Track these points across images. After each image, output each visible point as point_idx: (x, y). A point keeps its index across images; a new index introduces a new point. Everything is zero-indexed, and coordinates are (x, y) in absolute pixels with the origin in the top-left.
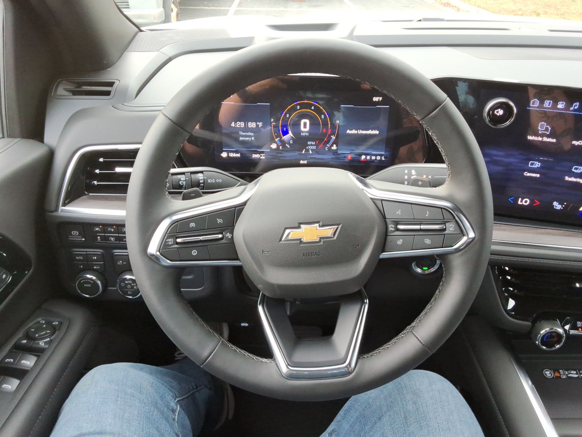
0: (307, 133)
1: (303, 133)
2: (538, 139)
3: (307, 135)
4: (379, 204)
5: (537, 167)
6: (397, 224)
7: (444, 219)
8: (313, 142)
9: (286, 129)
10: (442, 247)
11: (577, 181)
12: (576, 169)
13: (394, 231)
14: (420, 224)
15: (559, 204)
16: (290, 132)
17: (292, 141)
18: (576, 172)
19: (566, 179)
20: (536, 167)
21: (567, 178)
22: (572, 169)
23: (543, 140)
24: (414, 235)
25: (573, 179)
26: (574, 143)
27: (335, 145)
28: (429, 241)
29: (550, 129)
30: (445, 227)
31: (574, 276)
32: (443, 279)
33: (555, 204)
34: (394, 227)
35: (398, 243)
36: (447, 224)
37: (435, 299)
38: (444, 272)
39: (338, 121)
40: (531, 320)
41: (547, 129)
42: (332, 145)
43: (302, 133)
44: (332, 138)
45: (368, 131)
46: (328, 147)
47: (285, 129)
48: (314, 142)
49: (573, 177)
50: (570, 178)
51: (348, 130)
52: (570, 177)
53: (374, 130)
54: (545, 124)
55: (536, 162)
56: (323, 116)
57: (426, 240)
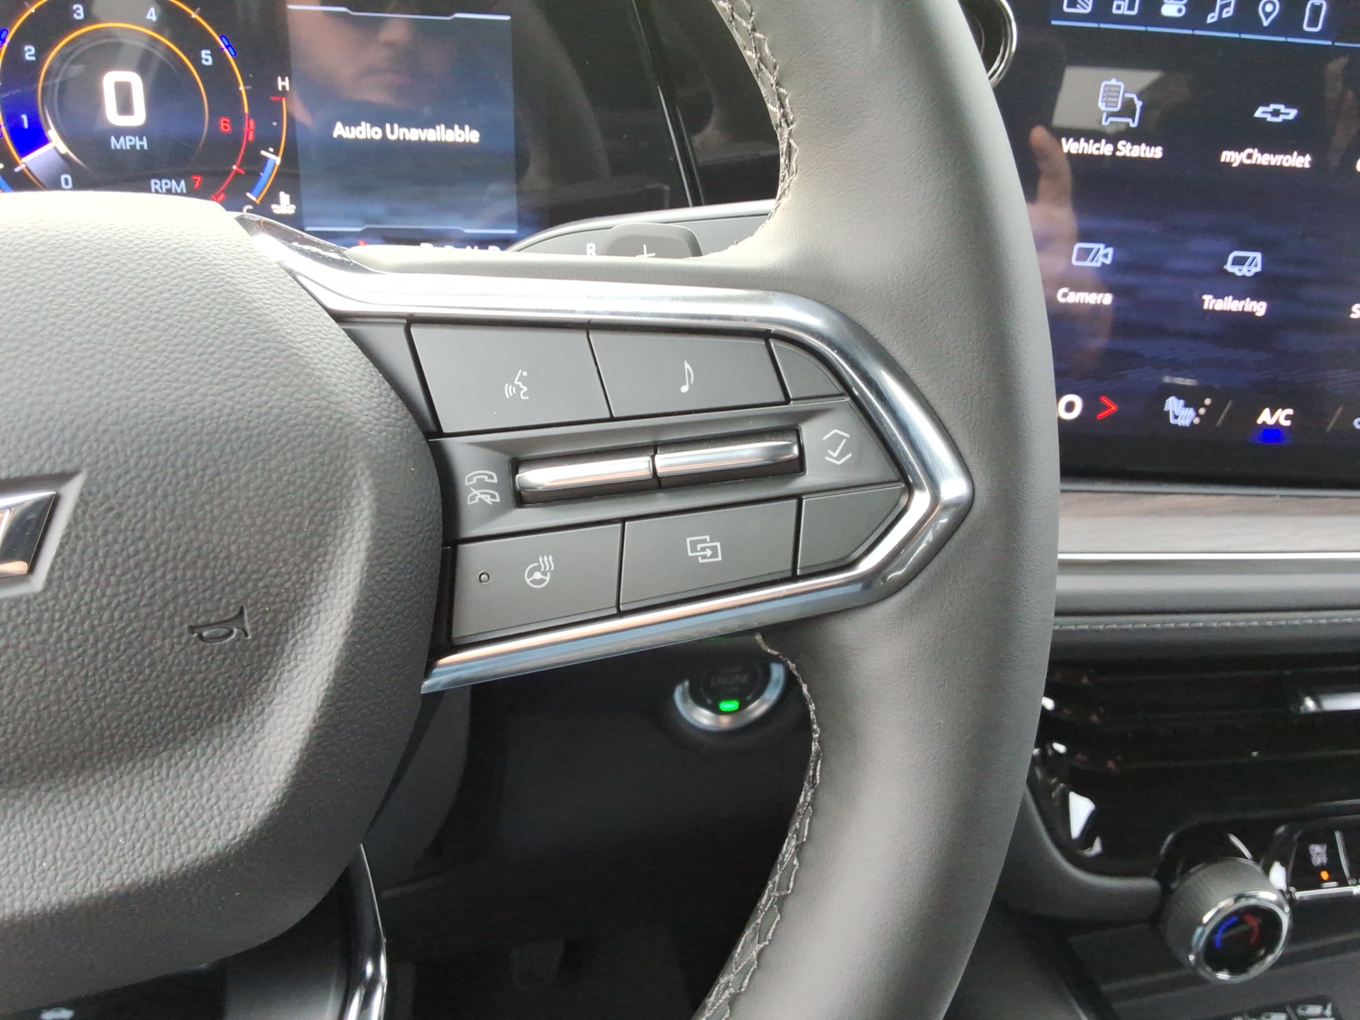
0: (141, 139)
1: (118, 140)
2: (1098, 149)
3: (142, 146)
4: (391, 343)
5: (1103, 264)
6: (516, 465)
7: (787, 400)
8: (178, 184)
9: (29, 120)
10: (794, 578)
11: (1246, 309)
12: (1239, 261)
13: (497, 511)
14: (653, 448)
15: (1186, 405)
16: (52, 133)
17: (69, 177)
18: (1239, 274)
19: (1205, 307)
20: (1099, 264)
21: (1209, 302)
22: (1226, 263)
23: (1118, 154)
24: (623, 520)
25: (1230, 304)
26: (1228, 160)
27: (284, 197)
28: (714, 549)
29: (1139, 104)
30: (796, 450)
31: (1288, 672)
32: (816, 771)
33: (1174, 405)
34: (495, 481)
35: (528, 581)
36: (807, 430)
37: (781, 901)
38: (815, 727)
39: (283, 80)
40: (1155, 870)
41: (1128, 110)
42: (272, 197)
43: (113, 139)
44: (266, 159)
45: (431, 131)
46: (251, 202)
47: (24, 117)
48: (183, 183)
49: (1228, 296)
50: (1220, 301)
51: (339, 125)
52: (1219, 295)
53: (456, 127)
54: (1120, 87)
55: (1095, 246)
56: (206, 57)
57: (694, 544)
